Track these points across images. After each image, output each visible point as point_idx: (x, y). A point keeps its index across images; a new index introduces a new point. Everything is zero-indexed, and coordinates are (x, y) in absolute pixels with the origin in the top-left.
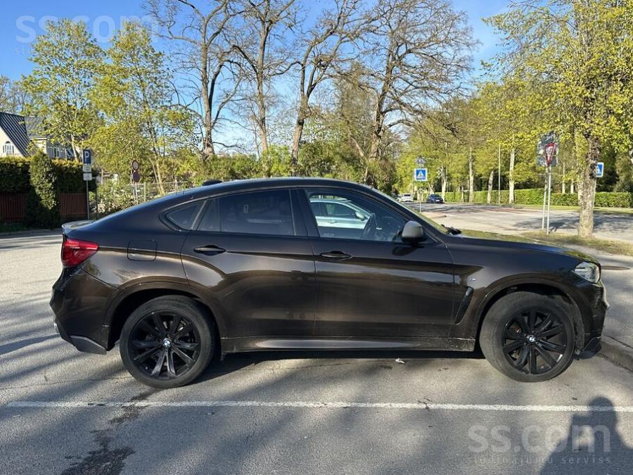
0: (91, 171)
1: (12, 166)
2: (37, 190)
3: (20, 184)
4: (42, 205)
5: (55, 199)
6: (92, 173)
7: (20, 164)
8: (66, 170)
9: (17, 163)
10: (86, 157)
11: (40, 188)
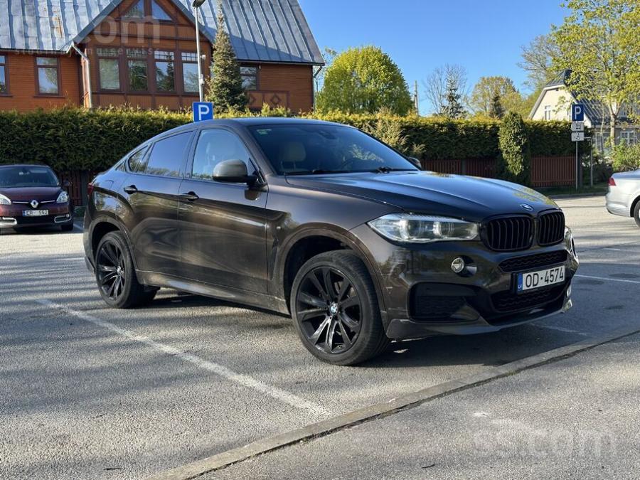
0: (582, 129)
1: (480, 129)
2: (504, 155)
3: (488, 149)
4: (508, 170)
5: (523, 164)
6: (584, 131)
7: (489, 127)
8: (547, 130)
9: (485, 126)
10: (576, 113)
11: (507, 152)
